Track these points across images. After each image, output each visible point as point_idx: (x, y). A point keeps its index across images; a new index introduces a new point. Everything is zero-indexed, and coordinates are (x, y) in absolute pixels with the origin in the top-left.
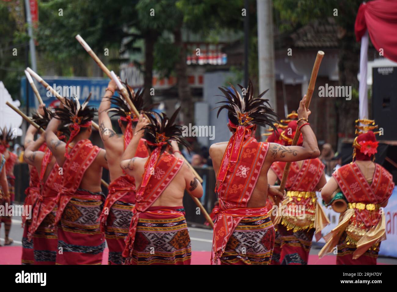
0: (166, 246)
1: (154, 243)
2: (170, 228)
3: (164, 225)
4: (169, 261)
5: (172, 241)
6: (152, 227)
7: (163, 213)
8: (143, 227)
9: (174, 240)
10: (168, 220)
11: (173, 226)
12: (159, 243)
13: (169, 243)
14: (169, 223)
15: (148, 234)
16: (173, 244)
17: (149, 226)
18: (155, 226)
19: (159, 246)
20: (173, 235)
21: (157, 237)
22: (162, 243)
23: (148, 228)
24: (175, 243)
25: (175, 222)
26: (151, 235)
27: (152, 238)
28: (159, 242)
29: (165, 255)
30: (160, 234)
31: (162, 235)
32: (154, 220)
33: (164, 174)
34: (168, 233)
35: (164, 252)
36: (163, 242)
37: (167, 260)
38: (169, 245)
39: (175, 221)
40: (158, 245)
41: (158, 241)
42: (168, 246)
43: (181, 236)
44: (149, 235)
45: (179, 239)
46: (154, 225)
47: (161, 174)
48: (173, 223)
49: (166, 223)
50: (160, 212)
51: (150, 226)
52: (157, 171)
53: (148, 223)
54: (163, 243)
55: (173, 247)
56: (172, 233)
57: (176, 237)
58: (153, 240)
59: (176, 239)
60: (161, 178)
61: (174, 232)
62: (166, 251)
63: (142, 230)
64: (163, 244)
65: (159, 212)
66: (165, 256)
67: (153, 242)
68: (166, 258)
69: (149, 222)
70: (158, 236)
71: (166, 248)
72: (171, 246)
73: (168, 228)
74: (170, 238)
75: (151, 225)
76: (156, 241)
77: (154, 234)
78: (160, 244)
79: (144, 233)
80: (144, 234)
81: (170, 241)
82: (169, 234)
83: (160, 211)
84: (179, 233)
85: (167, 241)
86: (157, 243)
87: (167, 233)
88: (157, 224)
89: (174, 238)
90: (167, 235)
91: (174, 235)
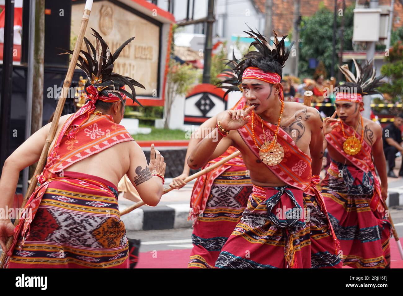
0: (86, 237)
1: (68, 229)
2: (97, 208)
3: (87, 203)
4: (83, 262)
5: (98, 230)
6: (67, 202)
7: (87, 185)
8: (53, 201)
9: (101, 230)
10: (94, 196)
11: (101, 207)
12: (76, 230)
13: (91, 233)
14: (96, 201)
15: (60, 212)
16: (98, 237)
17: (62, 201)
18: (73, 203)
19: (75, 235)
20: (99, 221)
21: (73, 219)
22: (80, 231)
23: (61, 203)
24: (101, 235)
25: (106, 203)
26: (63, 214)
27: (66, 220)
28: (76, 228)
29: (80, 252)
30: (80, 216)
31: (81, 218)
32: (73, 193)
33: (102, 136)
34: (93, 216)
35: (81, 247)
36: (82, 229)
37: (82, 260)
38: (90, 236)
39: (105, 201)
40: (74, 233)
41: (75, 226)
42: (90, 238)
43: (112, 227)
44: (61, 214)
45: (107, 231)
46: (72, 201)
47: (98, 134)
48: (102, 202)
49: (92, 201)
50: (84, 184)
51: (65, 201)
52: (94, 129)
53: (61, 196)
54: (82, 231)
55: (97, 240)
56: (98, 217)
57: (105, 225)
58: (66, 223)
59: (104, 229)
60: (96, 138)
61: (101, 216)
62: (84, 245)
63: (50, 204)
64: (81, 233)
65: (82, 183)
66: (80, 254)
67: (66, 226)
68: (81, 256)
69: (64, 194)
70: (76, 218)
71: (86, 240)
72: (93, 238)
73: (94, 208)
74: (95, 225)
75: (66, 199)
76: (72, 227)
77: (70, 214)
78: (76, 232)
79: (53, 209)
80: (53, 211)
81: (94, 230)
82: (93, 218)
83: (84, 182)
84: (109, 221)
85: (89, 228)
86: (72, 229)
87: (91, 217)
88: (77, 199)
89: (100, 226)
90: (91, 219)
91: (101, 221)
